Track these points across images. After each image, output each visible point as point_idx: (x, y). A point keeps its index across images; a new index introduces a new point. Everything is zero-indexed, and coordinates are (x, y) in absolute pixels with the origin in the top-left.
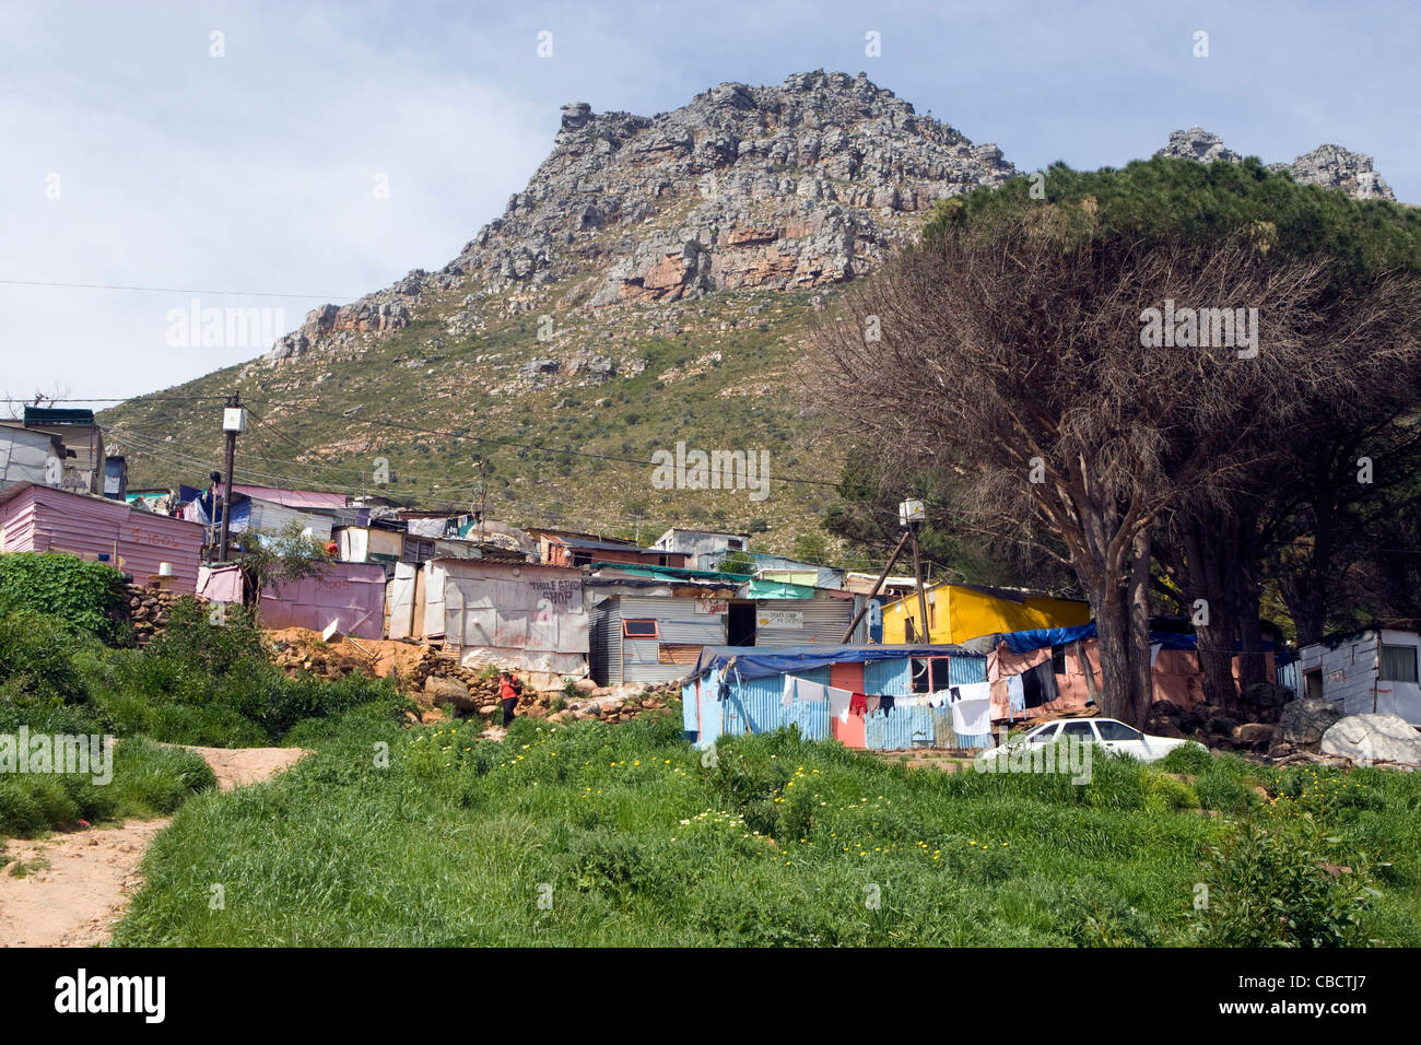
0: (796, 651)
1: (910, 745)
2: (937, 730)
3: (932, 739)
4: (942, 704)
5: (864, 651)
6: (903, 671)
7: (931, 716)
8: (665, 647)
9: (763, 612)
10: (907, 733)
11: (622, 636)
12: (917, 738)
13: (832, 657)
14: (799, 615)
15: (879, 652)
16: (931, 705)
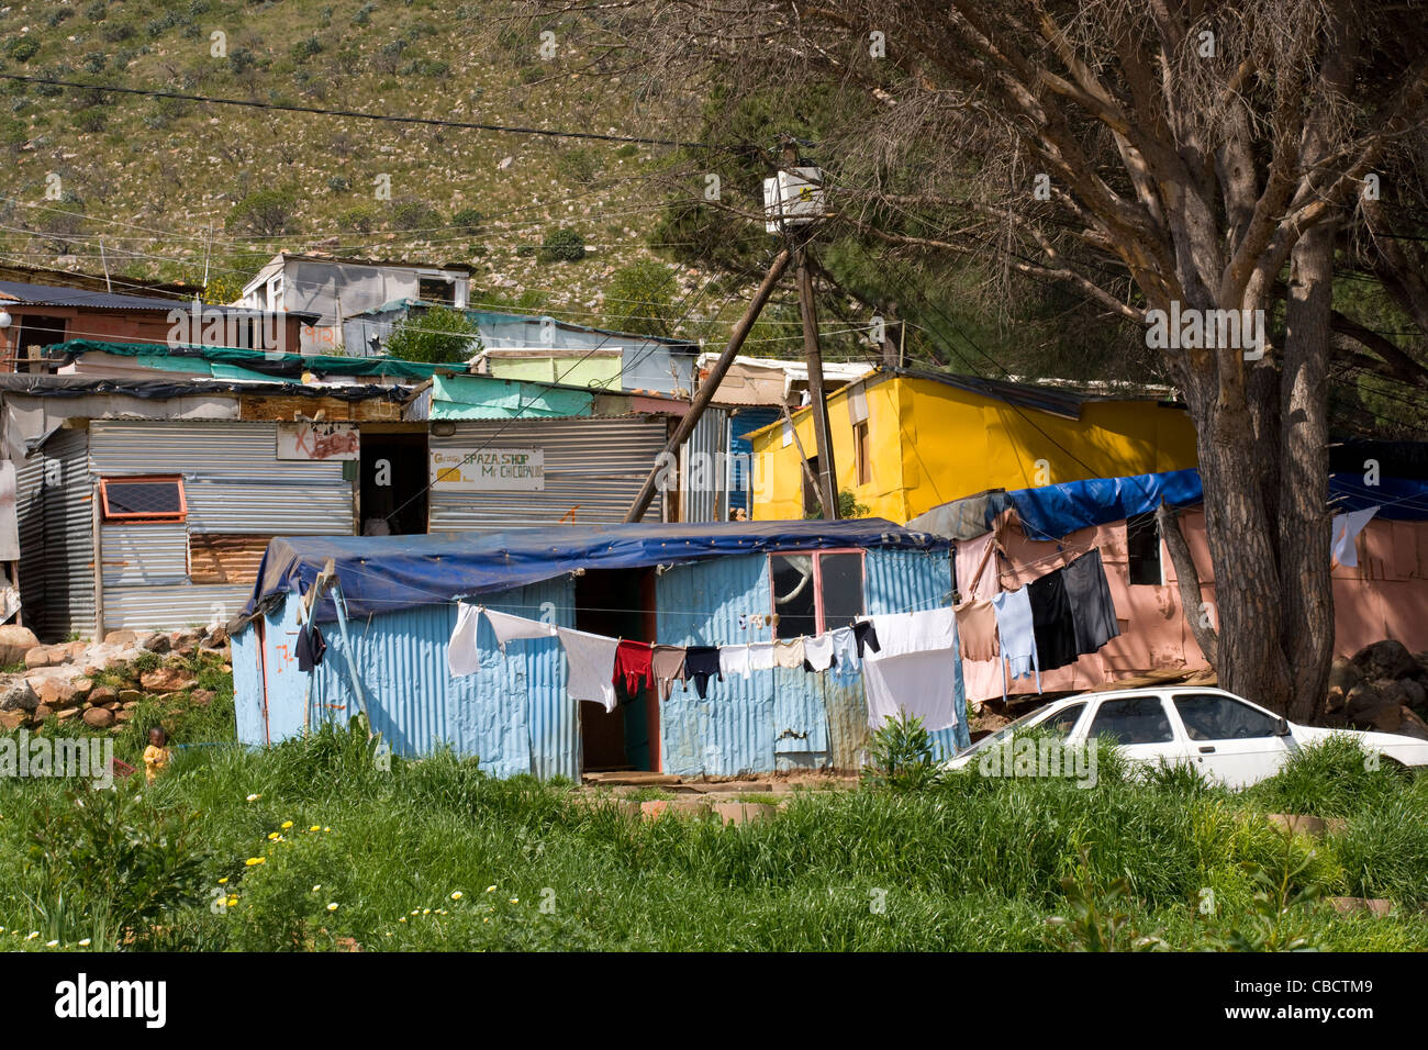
0: (492, 545)
1: (770, 765)
2: (836, 726)
3: (823, 748)
4: (834, 662)
5: (659, 541)
6: (751, 587)
7: (819, 693)
8: (205, 543)
9: (445, 452)
10: (764, 734)
11: (96, 518)
12: (786, 745)
13: (578, 556)
14: (536, 459)
15: (693, 541)
16: (808, 666)
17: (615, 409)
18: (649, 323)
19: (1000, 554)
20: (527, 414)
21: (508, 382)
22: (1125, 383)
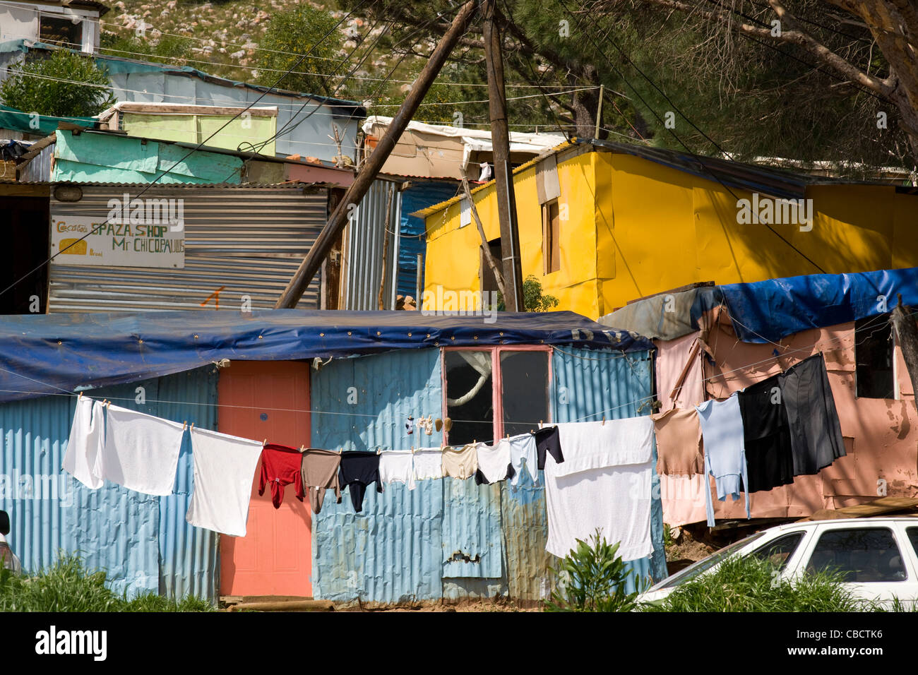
0: (124, 329)
1: (436, 592)
2: (513, 548)
3: (499, 575)
5: (318, 330)
6: (421, 386)
7: (495, 510)
9: (70, 221)
10: (431, 555)
12: (454, 570)
15: (356, 331)
17: (268, 176)
18: (307, 79)
19: (707, 357)
20: (165, 180)
21: (145, 141)
22: (857, 165)
